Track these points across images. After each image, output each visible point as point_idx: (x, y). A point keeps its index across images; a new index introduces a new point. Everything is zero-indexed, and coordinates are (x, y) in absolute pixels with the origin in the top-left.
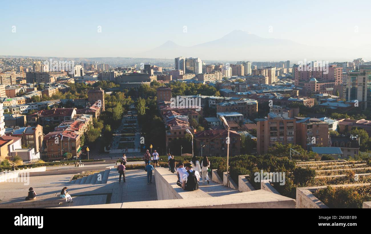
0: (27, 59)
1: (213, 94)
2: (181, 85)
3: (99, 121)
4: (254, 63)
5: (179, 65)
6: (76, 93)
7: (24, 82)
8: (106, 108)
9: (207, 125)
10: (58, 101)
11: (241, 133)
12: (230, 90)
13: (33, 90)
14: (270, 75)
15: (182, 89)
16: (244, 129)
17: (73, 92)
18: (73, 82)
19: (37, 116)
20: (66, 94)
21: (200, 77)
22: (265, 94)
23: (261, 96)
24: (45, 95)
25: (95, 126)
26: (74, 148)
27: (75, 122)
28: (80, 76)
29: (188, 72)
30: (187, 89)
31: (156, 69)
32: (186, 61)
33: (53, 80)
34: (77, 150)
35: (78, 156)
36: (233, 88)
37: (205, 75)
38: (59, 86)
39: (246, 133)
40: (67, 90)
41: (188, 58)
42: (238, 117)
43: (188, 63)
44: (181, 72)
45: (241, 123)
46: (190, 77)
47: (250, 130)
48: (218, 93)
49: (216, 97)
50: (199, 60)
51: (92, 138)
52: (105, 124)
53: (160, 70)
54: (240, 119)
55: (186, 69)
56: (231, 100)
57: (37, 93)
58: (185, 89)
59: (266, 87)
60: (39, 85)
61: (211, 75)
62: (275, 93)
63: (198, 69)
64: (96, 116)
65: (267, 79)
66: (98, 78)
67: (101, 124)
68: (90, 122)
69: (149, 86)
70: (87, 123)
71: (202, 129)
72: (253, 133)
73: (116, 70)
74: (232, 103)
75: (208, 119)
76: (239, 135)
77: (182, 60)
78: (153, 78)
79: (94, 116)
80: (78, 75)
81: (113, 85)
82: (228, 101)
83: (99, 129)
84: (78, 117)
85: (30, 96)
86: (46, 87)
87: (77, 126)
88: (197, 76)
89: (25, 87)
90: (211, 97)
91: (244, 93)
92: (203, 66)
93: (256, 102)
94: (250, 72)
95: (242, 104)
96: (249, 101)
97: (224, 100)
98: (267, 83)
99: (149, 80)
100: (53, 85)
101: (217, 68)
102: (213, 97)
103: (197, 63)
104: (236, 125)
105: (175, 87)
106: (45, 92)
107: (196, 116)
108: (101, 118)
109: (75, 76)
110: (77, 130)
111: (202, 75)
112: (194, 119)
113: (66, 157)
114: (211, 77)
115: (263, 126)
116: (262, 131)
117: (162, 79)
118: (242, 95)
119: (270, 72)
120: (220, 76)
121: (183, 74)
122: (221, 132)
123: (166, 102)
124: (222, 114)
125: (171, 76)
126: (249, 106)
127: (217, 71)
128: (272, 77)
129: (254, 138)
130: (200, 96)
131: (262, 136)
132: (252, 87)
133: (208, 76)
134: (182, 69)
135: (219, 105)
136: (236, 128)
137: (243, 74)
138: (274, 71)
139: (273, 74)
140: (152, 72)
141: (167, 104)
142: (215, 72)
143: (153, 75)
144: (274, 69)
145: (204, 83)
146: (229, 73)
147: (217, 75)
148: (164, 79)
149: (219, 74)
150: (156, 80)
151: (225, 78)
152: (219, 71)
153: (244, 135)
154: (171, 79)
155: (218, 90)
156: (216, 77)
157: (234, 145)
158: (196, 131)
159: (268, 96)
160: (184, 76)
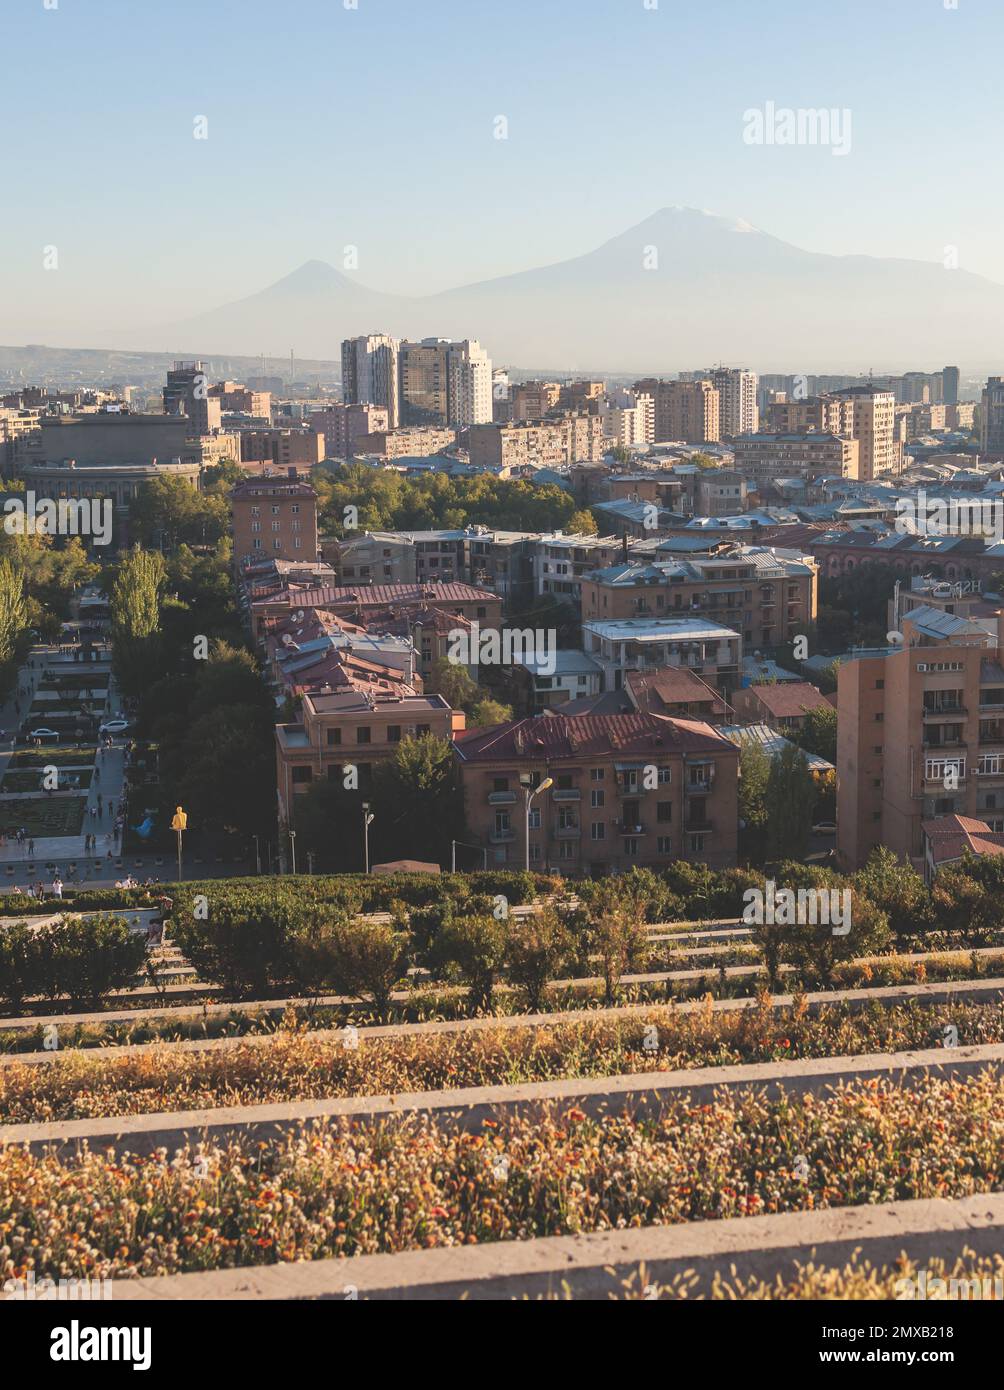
1: (559, 520)
2: (377, 484)
4: (765, 380)
5: (364, 381)
9: (526, 695)
11: (739, 736)
12: (654, 507)
14: (864, 431)
15: (381, 499)
16: (749, 718)
21: (483, 442)
22: (855, 525)
23: (831, 533)
29: (413, 417)
30: (408, 502)
31: (239, 401)
32: (404, 354)
36: (668, 498)
37: (508, 434)
39: (764, 735)
41: (415, 339)
42: (713, 645)
43: (413, 375)
44: (376, 418)
45: (728, 682)
46: (425, 443)
47: (783, 721)
48: (586, 517)
49: (577, 540)
50: (476, 354)
53: (262, 406)
54: (724, 657)
55: (404, 404)
56: (662, 553)
58: (395, 503)
59: (850, 491)
61: (542, 432)
63: (469, 400)
65: (853, 447)
69: (194, 486)
71: (500, 713)
72: (814, 736)
74: (671, 567)
76: (729, 749)
77: (384, 350)
78: (221, 446)
82: (647, 558)
88: (462, 441)
90: (547, 538)
91: (733, 523)
92: (498, 389)
93: (808, 561)
94: (750, 419)
95: (728, 573)
96: (768, 561)
97: (624, 556)
98: (852, 472)
99: (194, 455)
101: (576, 397)
102: (559, 537)
103: (468, 371)
104: (703, 693)
105: (342, 488)
111: (493, 431)
114: (539, 446)
115: (880, 684)
116: (874, 717)
117: (271, 453)
118: (721, 533)
119: (869, 415)
120: (591, 438)
121: (385, 427)
122: (618, 730)
123: (284, 568)
124: (615, 632)
125: (321, 437)
126: (767, 586)
127: (575, 414)
128: (876, 444)
129: (817, 764)
130: (482, 533)
131: (874, 750)
132: (771, 496)
133: (522, 438)
134: (383, 401)
135: (598, 581)
136: (702, 711)
137: (713, 433)
138: (883, 410)
139: (882, 427)
140: (215, 412)
141: (291, 578)
142: (562, 415)
143: (216, 432)
144: (884, 401)
145: (505, 475)
146: (638, 427)
147: (573, 434)
148: (281, 451)
149: (586, 429)
150: (236, 457)
151: (616, 454)
152: (586, 412)
153: (758, 748)
154: (321, 456)
155: (583, 505)
156: (569, 441)
157: (698, 806)
158: (459, 722)
159: (869, 535)
160: (394, 437)
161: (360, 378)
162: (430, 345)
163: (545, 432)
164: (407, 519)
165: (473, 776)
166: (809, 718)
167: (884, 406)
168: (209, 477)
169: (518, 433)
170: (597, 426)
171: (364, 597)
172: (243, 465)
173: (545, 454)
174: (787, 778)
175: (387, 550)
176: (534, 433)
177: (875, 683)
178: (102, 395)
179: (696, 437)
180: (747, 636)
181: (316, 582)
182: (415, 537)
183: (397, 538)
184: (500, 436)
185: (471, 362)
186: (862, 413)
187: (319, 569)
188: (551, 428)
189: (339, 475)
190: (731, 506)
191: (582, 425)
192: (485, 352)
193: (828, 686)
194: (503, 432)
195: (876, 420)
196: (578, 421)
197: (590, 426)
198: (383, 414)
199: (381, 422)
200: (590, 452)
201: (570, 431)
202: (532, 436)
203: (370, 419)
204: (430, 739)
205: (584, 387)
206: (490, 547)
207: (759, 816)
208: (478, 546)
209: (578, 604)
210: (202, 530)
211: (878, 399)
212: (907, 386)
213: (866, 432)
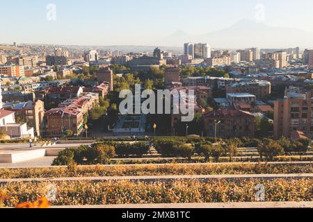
0: (51, 47)
1: (223, 75)
2: (190, 68)
3: (105, 100)
4: (261, 50)
5: (188, 51)
6: (89, 75)
7: (44, 64)
8: (114, 88)
9: (216, 106)
10: (69, 80)
11: (255, 114)
12: (240, 73)
13: (50, 70)
14: (280, 59)
15: (190, 71)
16: (257, 111)
17: (86, 74)
18: (88, 66)
19: (44, 93)
20: (79, 75)
21: (209, 61)
22: (278, 76)
23: (273, 78)
24: (59, 76)
25: (101, 104)
26: (75, 126)
27: (80, 99)
28: (94, 60)
29: (196, 57)
30: (195, 71)
31: (166, 54)
32: (195, 46)
33: (70, 63)
34: (78, 127)
35: (78, 134)
36: (242, 71)
37: (213, 60)
38: (74, 69)
39: (260, 114)
40: (81, 71)
41: (197, 43)
42: (250, 98)
43: (197, 50)
44: (190, 57)
45: (253, 104)
46: (198, 61)
47: (263, 112)
48: (227, 75)
49: (225, 79)
50: (208, 46)
51: (96, 116)
52: (111, 103)
53: (170, 55)
54: (252, 100)
55: (195, 55)
56: (241, 81)
57: (52, 74)
58: (193, 72)
59: (277, 70)
60: (56, 67)
61: (219, 59)
62: (288, 76)
63: (206, 54)
64: (103, 95)
65: (278, 62)
66: (112, 62)
67: (107, 103)
68: (95, 100)
69: (158, 69)
70: (92, 101)
71: (211, 109)
72: (269, 115)
73: (128, 55)
74: (243, 84)
75: (217, 100)
76: (253, 116)
77: (192, 45)
78: (163, 62)
79: (100, 95)
80: (93, 59)
81: (124, 68)
82: (238, 82)
83: (104, 107)
84: (84, 95)
85: (44, 76)
86: (62, 69)
87: (81, 103)
88: (205, 61)
89: (44, 69)
90: (220, 78)
91: (255, 76)
92: (212, 52)
93: (269, 83)
94: (258, 57)
95: (253, 85)
96: (261, 83)
97: (234, 81)
98: (278, 67)
99: (158, 64)
100: (68, 67)
101: (226, 53)
102: (222, 78)
103: (206, 48)
104: (248, 106)
105: (184, 69)
106: (59, 72)
107: (205, 97)
108: (107, 96)
109: (90, 60)
110: (79, 107)
111: (211, 59)
112: (203, 99)
113: (66, 134)
115: (282, 106)
116: (281, 112)
117: (171, 63)
118: (252, 77)
120: (228, 60)
121: (191, 59)
122: (232, 113)
123: (173, 83)
124: (232, 95)
125: (180, 60)
126: (261, 87)
127: (225, 56)
128: (282, 61)
129: (270, 120)
130: (208, 77)
131: (281, 118)
132: (262, 71)
133: (216, 60)
134: (191, 54)
135: (229, 86)
136: (248, 110)
137: (251, 59)
139: (284, 58)
140: (162, 56)
141: (174, 85)
142: (223, 56)
143: (162, 60)
145: (213, 67)
146: (237, 59)
148: (173, 63)
150: (165, 64)
151: (233, 63)
152: (227, 56)
153: (258, 117)
154: (180, 63)
155: (227, 72)
157: (247, 127)
158: (203, 110)
159: (281, 78)
160: (193, 60)
162: (200, 44)
164: (195, 75)
165: (206, 120)
166: (269, 111)
167: (284, 55)
168: (161, 67)
170: (229, 58)
172: (167, 65)
173: (220, 63)
174: (264, 122)
175: (191, 80)
177: (281, 105)
179: (248, 60)
180: (257, 96)
181: (179, 85)
182: (196, 78)
183: (193, 78)
186: (280, 55)
187: (179, 83)
188: (221, 58)
189: (183, 67)
190: (254, 73)
191: (227, 58)
193: (272, 106)
195: (282, 57)
200: (228, 63)
201: (224, 59)
204: (198, 113)
205: (227, 51)
206: (210, 79)
207: (259, 129)
208: (207, 80)
209: (225, 90)
210: (159, 76)
211: (283, 53)
212: (289, 51)
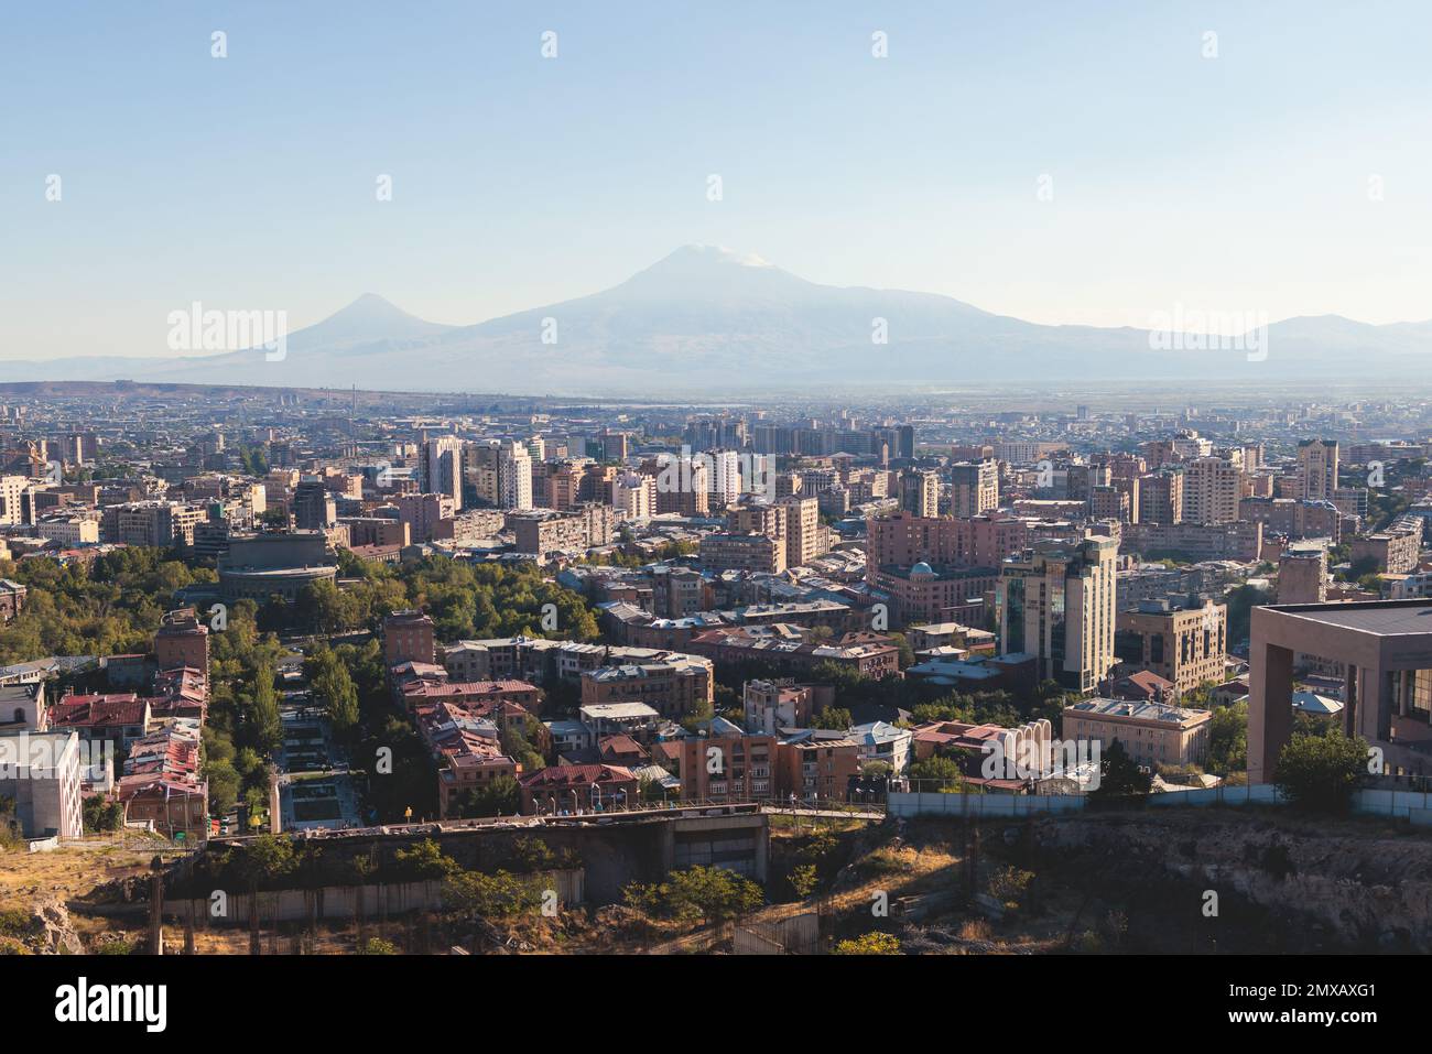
21: (525, 531)
29: (472, 500)
37: (544, 525)
44: (445, 506)
50: (519, 453)
53: (355, 489)
61: (567, 522)
63: (514, 488)
78: (335, 535)
93: (708, 662)
111: (533, 520)
114: (566, 532)
117: (370, 537)
119: (798, 516)
120: (604, 522)
121: (451, 514)
124: (597, 712)
125: (407, 525)
127: (592, 506)
128: (804, 535)
130: (528, 640)
133: (554, 528)
134: (449, 490)
137: (702, 502)
138: (809, 511)
139: (809, 523)
140: (332, 511)
141: (424, 677)
142: (583, 507)
143: (333, 525)
144: (809, 504)
145: (541, 560)
146: (643, 502)
147: (591, 521)
148: (378, 536)
149: (600, 516)
150: (347, 543)
152: (600, 503)
154: (408, 543)
156: (588, 527)
160: (460, 523)
161: (432, 471)
163: (570, 522)
169: (550, 525)
170: (608, 513)
171: (465, 689)
172: (351, 549)
173: (570, 538)
176: (563, 523)
177: (693, 752)
178: (233, 479)
181: (438, 680)
182: (488, 644)
183: (478, 645)
184: (537, 528)
185: (516, 459)
186: (793, 514)
187: (438, 670)
188: (574, 519)
190: (691, 595)
191: (598, 513)
192: (526, 450)
194: (539, 524)
195: (803, 518)
196: (595, 512)
197: (604, 514)
198: (448, 502)
199: (449, 508)
200: (604, 532)
201: (588, 519)
202: (560, 526)
203: (441, 506)
211: (805, 504)
213: (797, 527)
